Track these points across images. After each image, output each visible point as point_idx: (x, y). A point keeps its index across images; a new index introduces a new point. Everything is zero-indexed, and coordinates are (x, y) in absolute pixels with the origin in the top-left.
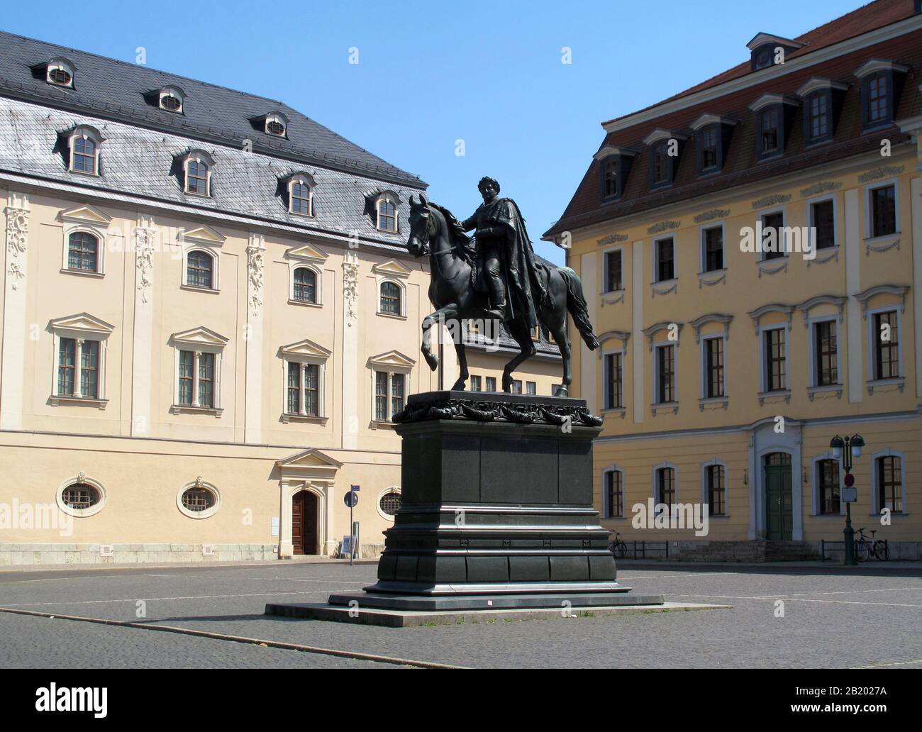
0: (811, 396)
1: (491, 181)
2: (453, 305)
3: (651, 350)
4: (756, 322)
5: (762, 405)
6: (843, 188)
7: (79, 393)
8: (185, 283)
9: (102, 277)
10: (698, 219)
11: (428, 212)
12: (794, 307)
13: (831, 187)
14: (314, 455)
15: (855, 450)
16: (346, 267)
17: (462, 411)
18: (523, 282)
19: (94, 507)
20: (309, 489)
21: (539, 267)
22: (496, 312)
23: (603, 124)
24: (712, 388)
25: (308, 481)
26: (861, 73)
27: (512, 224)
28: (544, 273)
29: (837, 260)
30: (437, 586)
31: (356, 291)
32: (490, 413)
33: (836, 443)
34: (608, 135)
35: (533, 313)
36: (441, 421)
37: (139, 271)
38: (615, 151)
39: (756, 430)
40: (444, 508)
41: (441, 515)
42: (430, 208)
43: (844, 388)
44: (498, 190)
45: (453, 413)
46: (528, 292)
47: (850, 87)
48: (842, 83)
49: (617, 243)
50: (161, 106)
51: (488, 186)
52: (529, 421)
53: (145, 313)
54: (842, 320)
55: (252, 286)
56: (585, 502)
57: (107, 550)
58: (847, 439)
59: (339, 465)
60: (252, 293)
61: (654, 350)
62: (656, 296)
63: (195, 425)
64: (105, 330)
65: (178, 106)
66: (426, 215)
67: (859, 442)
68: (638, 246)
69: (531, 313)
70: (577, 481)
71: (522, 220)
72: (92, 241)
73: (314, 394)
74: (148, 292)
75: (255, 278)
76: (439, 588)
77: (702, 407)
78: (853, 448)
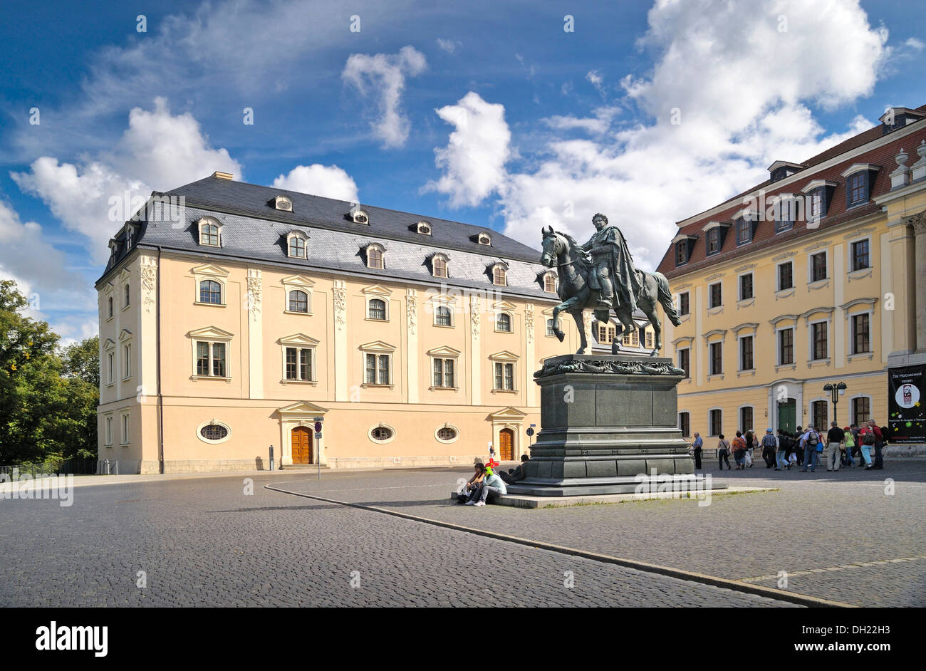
0: (810, 366)
1: (601, 216)
2: (576, 298)
3: (707, 345)
4: (773, 326)
5: (777, 373)
6: (832, 244)
7: (378, 382)
8: (435, 323)
9: (388, 321)
10: (737, 271)
11: (556, 237)
12: (799, 316)
13: (825, 244)
14: (512, 410)
15: (840, 391)
16: (527, 312)
17: (582, 367)
18: (625, 281)
19: (388, 439)
20: (509, 427)
21: (637, 271)
22: (606, 301)
23: (677, 223)
24: (747, 363)
25: (508, 422)
26: (846, 174)
27: (617, 242)
28: (641, 275)
29: (828, 287)
30: (565, 480)
31: (533, 324)
32: (602, 368)
33: (827, 388)
34: (680, 229)
35: (633, 301)
36: (567, 374)
37: (409, 318)
38: (685, 237)
39: (772, 386)
40: (570, 430)
41: (568, 435)
42: (556, 234)
43: (832, 360)
44: (607, 222)
45: (575, 368)
46: (630, 288)
47: (838, 184)
48: (834, 182)
49: (686, 288)
50: (419, 232)
51: (599, 220)
52: (630, 373)
53: (413, 340)
54: (831, 321)
55: (473, 324)
56: (672, 424)
57: (397, 460)
58: (835, 385)
59: (526, 414)
60: (473, 327)
61: (709, 346)
62: (711, 316)
63: (444, 396)
64: (392, 348)
65: (428, 231)
66: (554, 239)
67: (843, 387)
68: (699, 289)
69: (631, 302)
70: (666, 411)
71: (624, 241)
72: (382, 303)
73: (511, 379)
74: (415, 329)
75: (475, 319)
76: (566, 482)
77: (739, 375)
78: (839, 390)
